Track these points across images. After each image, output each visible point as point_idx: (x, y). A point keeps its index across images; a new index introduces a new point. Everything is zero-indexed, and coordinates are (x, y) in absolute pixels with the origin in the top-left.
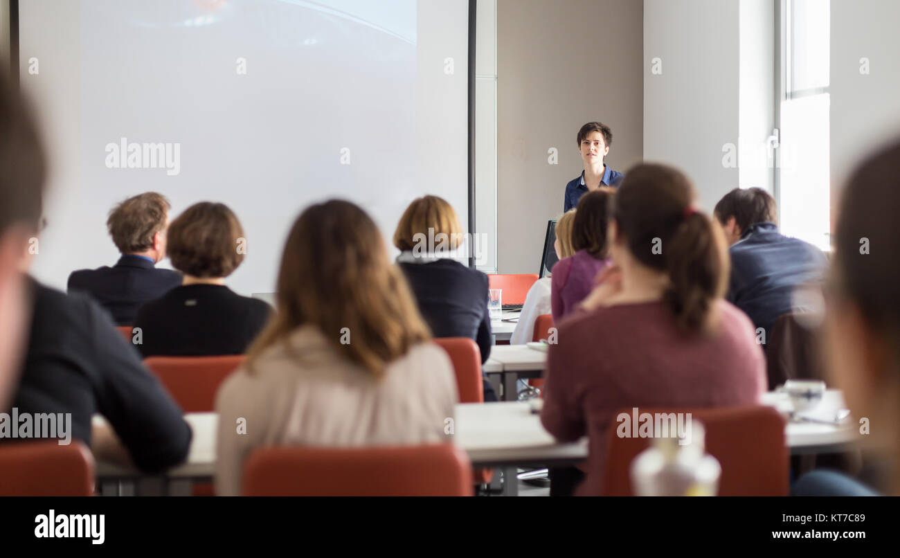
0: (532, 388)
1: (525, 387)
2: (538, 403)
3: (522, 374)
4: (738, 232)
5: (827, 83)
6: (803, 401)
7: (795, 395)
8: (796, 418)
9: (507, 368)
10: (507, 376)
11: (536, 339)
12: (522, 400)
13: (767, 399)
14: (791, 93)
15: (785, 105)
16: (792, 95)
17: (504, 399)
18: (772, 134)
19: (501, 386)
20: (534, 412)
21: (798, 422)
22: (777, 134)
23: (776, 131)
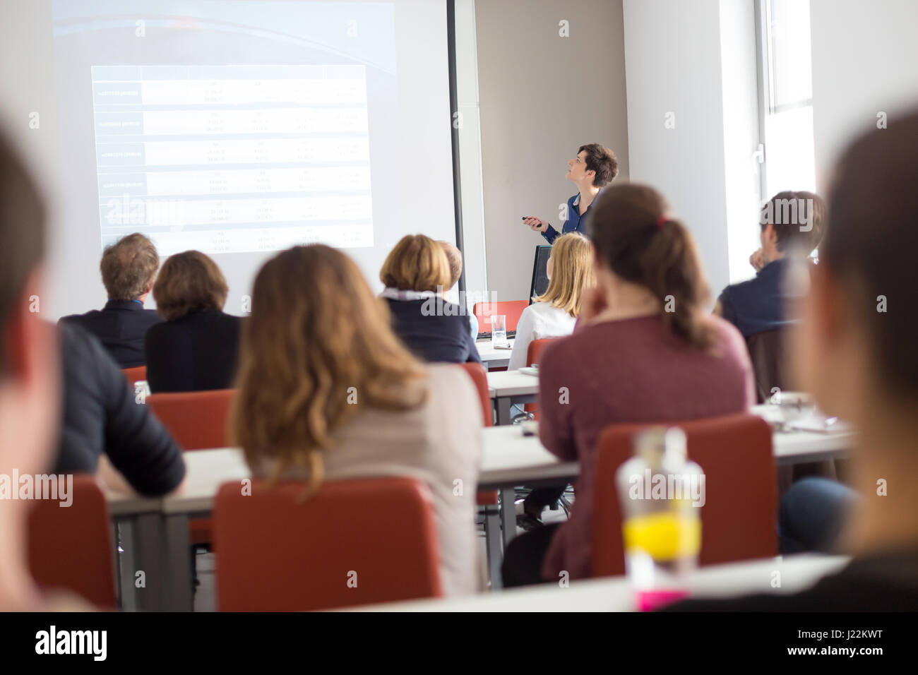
0: (526, 412)
1: (519, 413)
2: (533, 426)
3: (515, 399)
4: (775, 239)
5: (809, 95)
6: (794, 411)
7: (785, 406)
8: (786, 428)
9: (500, 394)
10: (500, 401)
11: (529, 365)
12: (516, 425)
13: (755, 410)
14: (775, 107)
15: (769, 119)
16: (776, 109)
17: (498, 424)
18: (757, 149)
19: (495, 412)
20: (528, 434)
21: (787, 433)
22: (762, 149)
23: (761, 146)
